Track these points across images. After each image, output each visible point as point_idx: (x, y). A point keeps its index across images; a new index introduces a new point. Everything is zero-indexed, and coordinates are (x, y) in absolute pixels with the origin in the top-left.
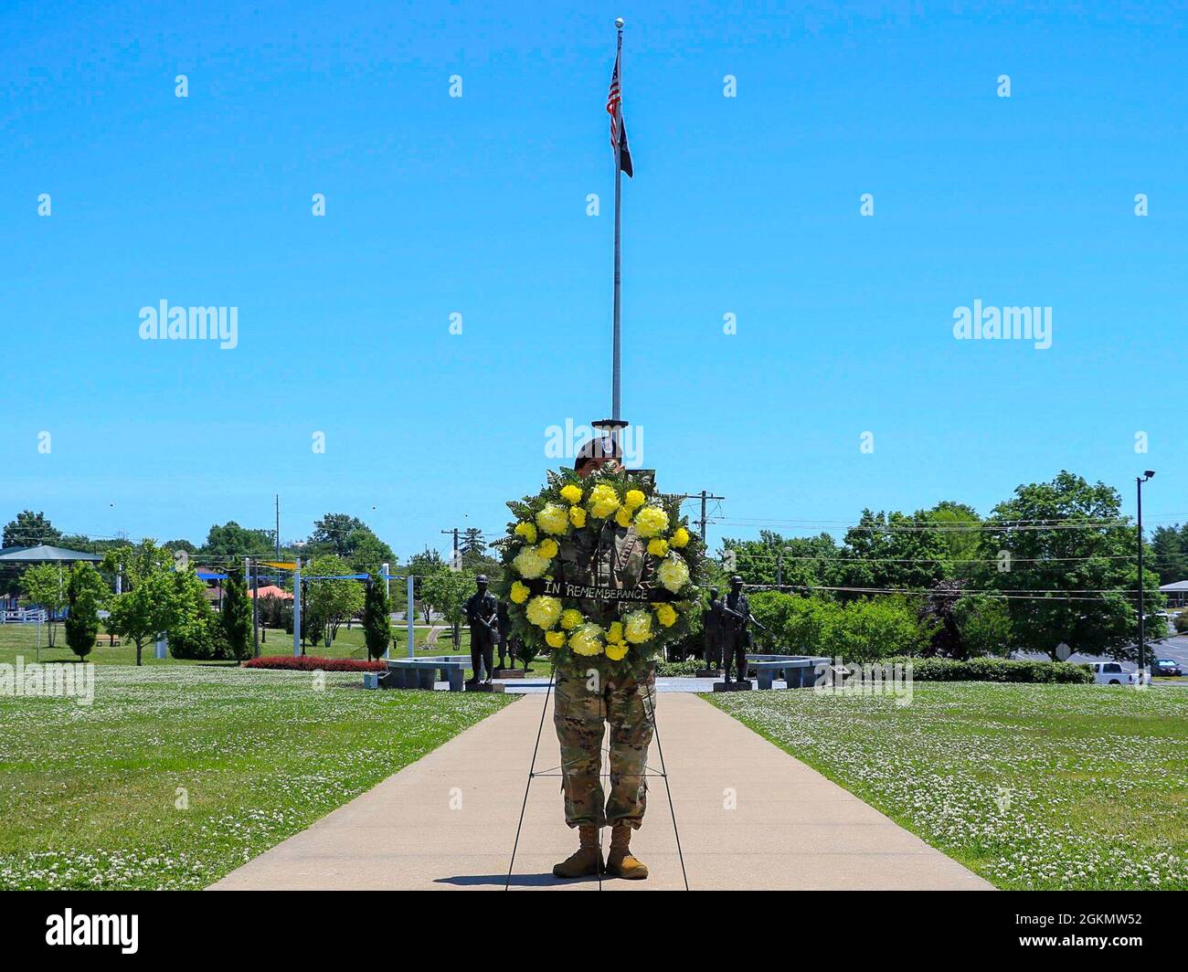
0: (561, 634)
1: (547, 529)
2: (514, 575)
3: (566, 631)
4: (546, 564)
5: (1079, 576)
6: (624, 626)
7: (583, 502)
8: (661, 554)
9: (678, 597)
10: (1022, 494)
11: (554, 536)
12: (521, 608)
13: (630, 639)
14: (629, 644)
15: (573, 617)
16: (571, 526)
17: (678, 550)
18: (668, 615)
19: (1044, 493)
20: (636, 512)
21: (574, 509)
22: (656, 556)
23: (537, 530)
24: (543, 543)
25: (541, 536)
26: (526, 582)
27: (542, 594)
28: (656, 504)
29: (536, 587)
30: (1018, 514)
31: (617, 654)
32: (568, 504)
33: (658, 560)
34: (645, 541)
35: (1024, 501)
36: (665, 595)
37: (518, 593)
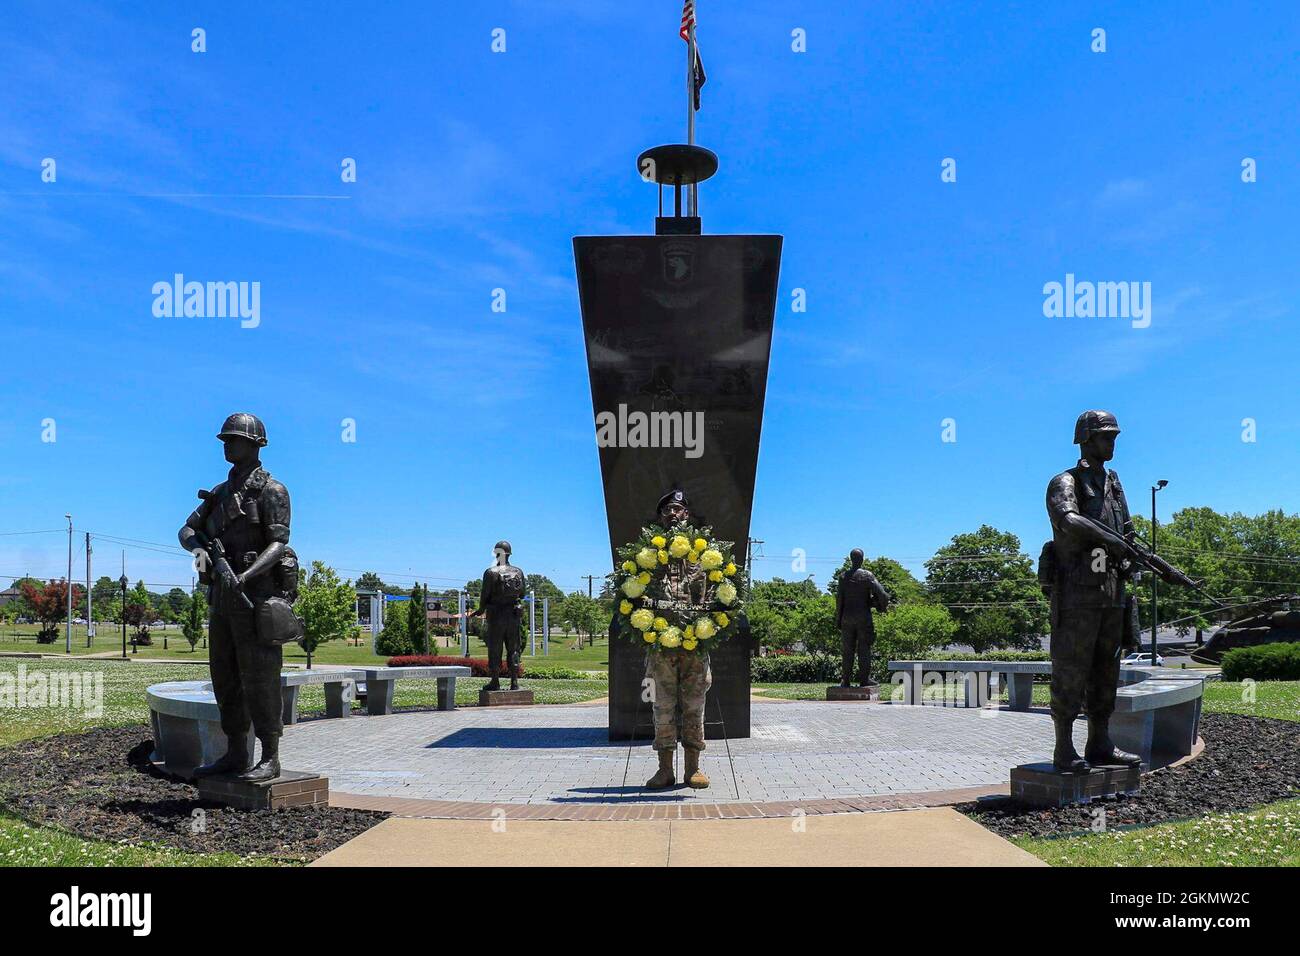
0: (653, 634)
1: (643, 565)
2: (622, 596)
3: (657, 632)
4: (643, 588)
5: (996, 593)
6: (695, 628)
7: (667, 548)
8: (718, 580)
9: (729, 608)
10: (957, 541)
11: (648, 570)
12: (628, 617)
13: (699, 636)
14: (698, 639)
15: (661, 622)
16: (659, 563)
17: (729, 577)
18: (723, 619)
19: (972, 540)
20: (701, 553)
21: (660, 552)
22: (715, 582)
23: (637, 565)
24: (641, 574)
25: (640, 570)
26: (630, 600)
27: (641, 607)
28: (714, 548)
29: (638, 603)
30: (956, 554)
31: (690, 646)
32: (656, 548)
33: (717, 584)
34: (708, 572)
35: (958, 546)
36: (720, 607)
37: (625, 607)
